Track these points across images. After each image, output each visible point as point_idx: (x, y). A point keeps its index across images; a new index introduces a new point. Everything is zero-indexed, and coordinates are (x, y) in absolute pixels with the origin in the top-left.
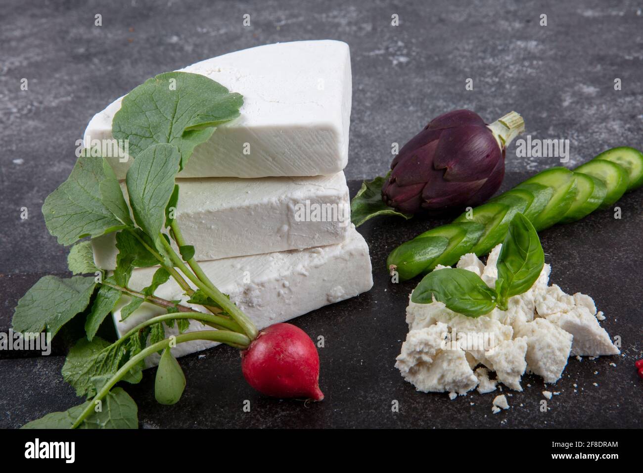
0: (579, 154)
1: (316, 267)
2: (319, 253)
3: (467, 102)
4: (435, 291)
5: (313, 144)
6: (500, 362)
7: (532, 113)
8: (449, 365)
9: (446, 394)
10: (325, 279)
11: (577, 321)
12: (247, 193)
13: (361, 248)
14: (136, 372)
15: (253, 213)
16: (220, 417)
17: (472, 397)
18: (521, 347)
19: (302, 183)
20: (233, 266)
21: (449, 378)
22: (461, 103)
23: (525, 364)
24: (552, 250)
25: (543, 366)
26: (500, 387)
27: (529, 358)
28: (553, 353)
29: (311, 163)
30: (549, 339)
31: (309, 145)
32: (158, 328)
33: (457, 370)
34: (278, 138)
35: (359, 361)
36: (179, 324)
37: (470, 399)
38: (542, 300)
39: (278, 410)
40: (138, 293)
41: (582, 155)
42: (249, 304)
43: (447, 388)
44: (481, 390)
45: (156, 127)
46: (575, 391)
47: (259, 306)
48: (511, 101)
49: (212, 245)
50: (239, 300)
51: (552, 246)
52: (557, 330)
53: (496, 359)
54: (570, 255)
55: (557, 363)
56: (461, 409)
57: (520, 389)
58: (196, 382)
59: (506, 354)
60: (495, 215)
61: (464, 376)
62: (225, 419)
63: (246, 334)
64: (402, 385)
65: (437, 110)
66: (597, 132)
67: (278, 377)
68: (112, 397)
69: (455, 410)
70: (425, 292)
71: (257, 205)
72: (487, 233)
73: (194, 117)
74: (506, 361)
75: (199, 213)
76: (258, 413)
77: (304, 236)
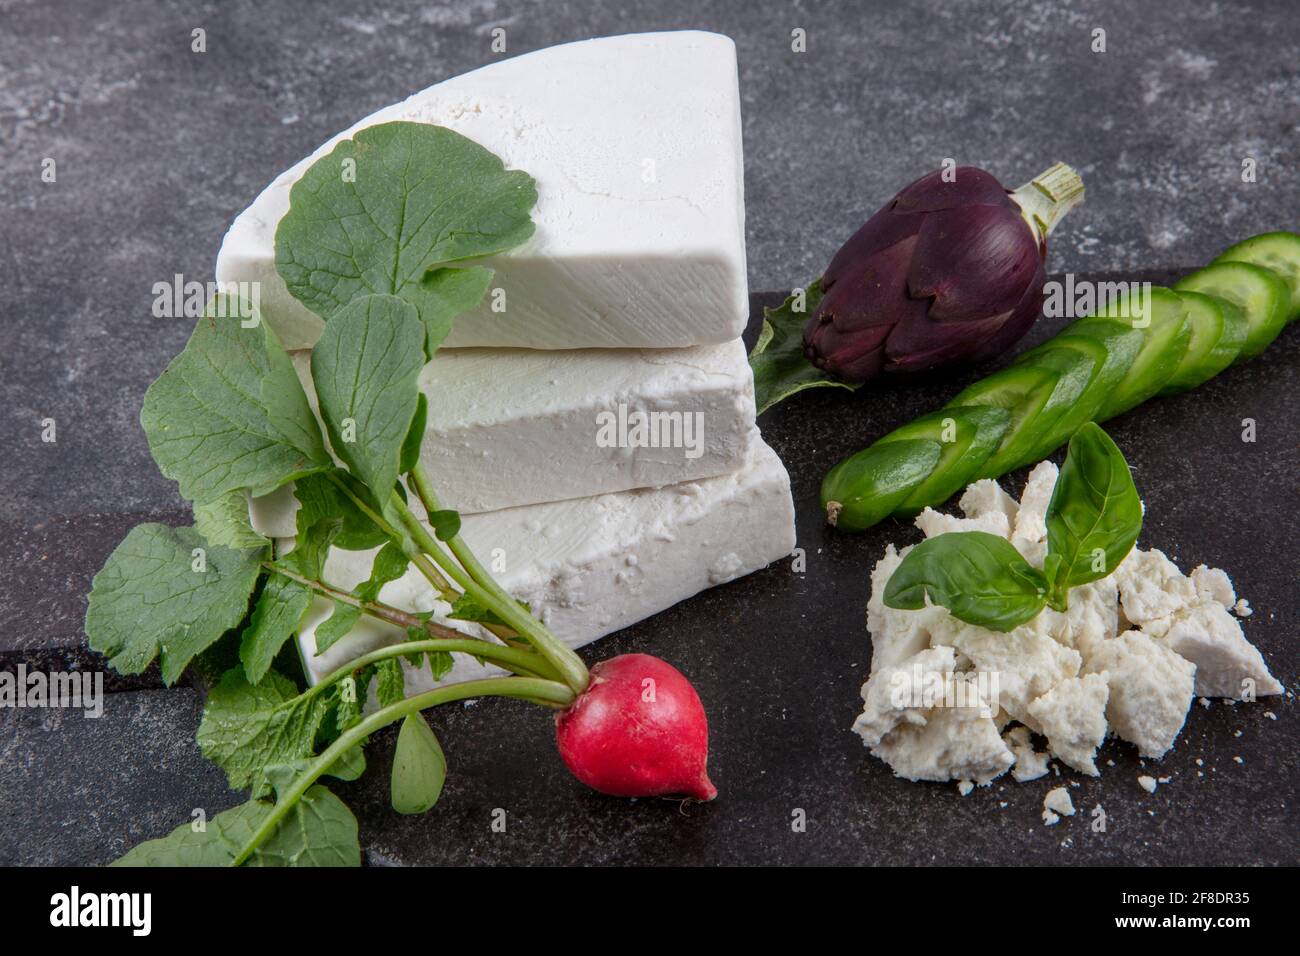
0: (1182, 218)
1: (690, 524)
2: (693, 493)
3: (951, 93)
4: (930, 584)
5: (684, 290)
6: (1057, 723)
7: (1083, 118)
8: (959, 732)
9: (952, 785)
10: (706, 542)
11: (1204, 636)
12: (552, 383)
13: (775, 481)
14: (353, 758)
15: (565, 425)
16: (518, 837)
17: (1002, 789)
18: (1096, 694)
19: (660, 361)
20: (526, 526)
21: (960, 757)
22: (939, 94)
23: (1105, 723)
24: (1140, 456)
25: (1140, 729)
26: (1055, 766)
27: (1112, 712)
28: (1159, 703)
29: (680, 325)
30: (1151, 677)
31: (675, 292)
32: (390, 668)
33: (975, 743)
34: (614, 278)
35: (778, 712)
36: (433, 663)
37: (1000, 793)
38: (1134, 591)
39: (630, 820)
40: (346, 594)
41: (1187, 219)
42: (561, 602)
43: (956, 775)
44: (1021, 776)
45: (365, 255)
46: (1200, 774)
47: (581, 604)
48: (1039, 92)
49: (484, 485)
50: (542, 598)
51: (1142, 447)
52: (1165, 654)
53: (1049, 717)
54: (1178, 468)
55: (1166, 723)
56: (983, 815)
57: (1095, 772)
58: (464, 761)
59: (1068, 709)
60: (1031, 391)
61: (990, 754)
62: (529, 841)
63: (564, 681)
64: (866, 763)
65: (892, 111)
66: (1215, 166)
67: (632, 767)
68: (307, 806)
69: (972, 817)
70: (911, 586)
71: (574, 412)
72: (1017, 429)
73: (443, 239)
74: (1069, 722)
75: (459, 430)
76: (592, 827)
77: (665, 462)
